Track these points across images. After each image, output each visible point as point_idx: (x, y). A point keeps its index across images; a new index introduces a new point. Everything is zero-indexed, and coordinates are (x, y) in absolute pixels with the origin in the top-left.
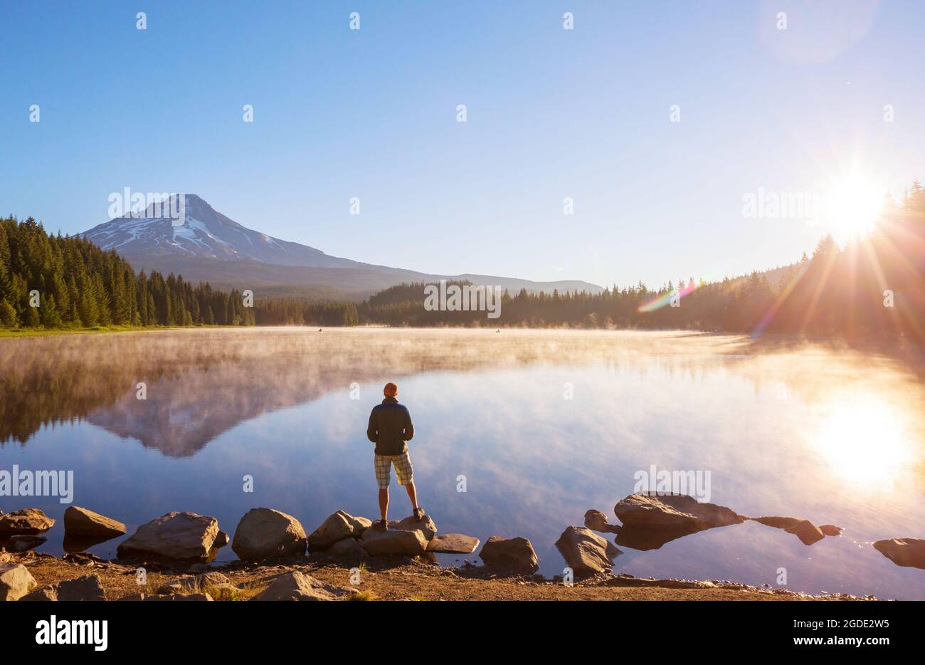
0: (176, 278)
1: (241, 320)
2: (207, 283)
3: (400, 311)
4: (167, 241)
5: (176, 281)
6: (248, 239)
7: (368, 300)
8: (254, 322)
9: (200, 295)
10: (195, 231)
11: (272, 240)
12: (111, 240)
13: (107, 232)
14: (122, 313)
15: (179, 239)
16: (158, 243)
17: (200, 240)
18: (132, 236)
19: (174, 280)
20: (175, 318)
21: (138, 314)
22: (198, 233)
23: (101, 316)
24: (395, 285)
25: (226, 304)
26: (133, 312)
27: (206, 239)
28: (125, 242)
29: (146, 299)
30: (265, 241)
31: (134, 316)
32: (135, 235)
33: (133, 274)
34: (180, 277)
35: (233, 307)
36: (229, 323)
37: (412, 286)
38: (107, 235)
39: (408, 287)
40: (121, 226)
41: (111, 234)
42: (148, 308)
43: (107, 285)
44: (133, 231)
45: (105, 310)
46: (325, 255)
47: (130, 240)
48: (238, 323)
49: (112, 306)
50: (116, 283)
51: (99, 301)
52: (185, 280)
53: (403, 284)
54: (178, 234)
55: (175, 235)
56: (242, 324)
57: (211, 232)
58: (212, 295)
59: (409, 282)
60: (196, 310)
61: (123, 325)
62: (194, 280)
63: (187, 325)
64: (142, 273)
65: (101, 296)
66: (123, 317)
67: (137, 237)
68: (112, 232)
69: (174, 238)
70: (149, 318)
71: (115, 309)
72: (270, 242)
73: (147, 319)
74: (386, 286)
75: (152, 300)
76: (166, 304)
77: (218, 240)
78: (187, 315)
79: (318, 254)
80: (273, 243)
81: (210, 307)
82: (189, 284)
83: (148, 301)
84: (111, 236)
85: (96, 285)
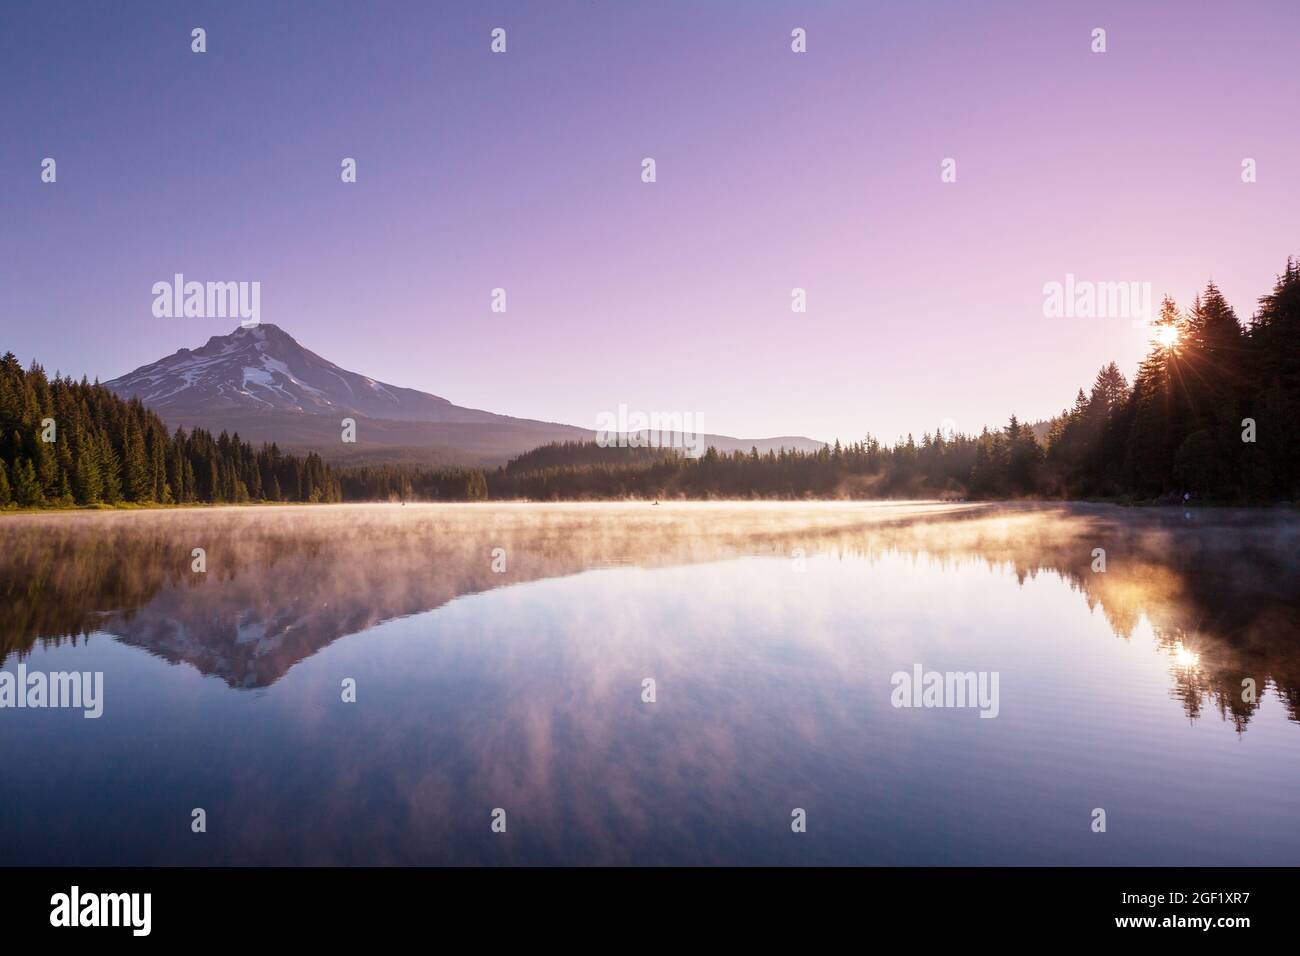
0: (231, 437)
1: (321, 494)
2: (274, 444)
3: (545, 479)
4: (235, 389)
5: (231, 441)
6: (346, 384)
7: (504, 466)
8: (339, 496)
9: (263, 460)
10: (272, 374)
11: (381, 387)
12: (156, 388)
13: (150, 377)
14: (139, 485)
15: (251, 385)
16: (222, 391)
17: (280, 387)
18: (186, 382)
19: (227, 439)
20: (223, 493)
21: (167, 488)
22: (278, 377)
23: (106, 490)
24: (543, 445)
25: (300, 472)
26: (159, 484)
27: (288, 385)
28: (176, 391)
29: (181, 466)
30: (369, 387)
31: (160, 489)
32: (189, 381)
33: (164, 431)
34: (236, 436)
35: (310, 476)
36: (304, 498)
37: (566, 445)
38: (151, 382)
39: (560, 447)
40: (171, 369)
41: (158, 379)
42: (184, 478)
43: (118, 447)
44: (188, 376)
45: (112, 480)
46: (452, 406)
47: (182, 388)
48: (317, 498)
49: (123, 475)
50: (131, 443)
51: (104, 468)
52: (243, 440)
53: (553, 442)
54: (249, 379)
55: (245, 380)
56: (323, 500)
57: (296, 376)
58: (280, 461)
59: (561, 441)
60: (256, 480)
61: (140, 502)
62: (256, 441)
63: (240, 501)
64: (180, 431)
65: (106, 461)
66: (140, 491)
67: (192, 383)
68: (158, 376)
69: (245, 383)
70: (185, 491)
71: (129, 480)
72: (376, 389)
73: (181, 494)
74: (530, 446)
75: (190, 467)
76: (211, 474)
77: (306, 388)
78: (241, 487)
79: (443, 404)
80: (381, 390)
81: (275, 477)
82: (249, 445)
83: (184, 469)
84: (157, 382)
85: (100, 447)
